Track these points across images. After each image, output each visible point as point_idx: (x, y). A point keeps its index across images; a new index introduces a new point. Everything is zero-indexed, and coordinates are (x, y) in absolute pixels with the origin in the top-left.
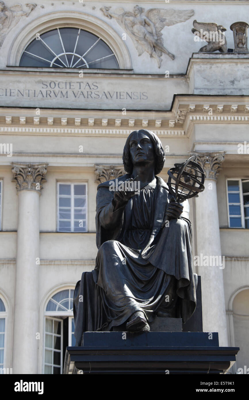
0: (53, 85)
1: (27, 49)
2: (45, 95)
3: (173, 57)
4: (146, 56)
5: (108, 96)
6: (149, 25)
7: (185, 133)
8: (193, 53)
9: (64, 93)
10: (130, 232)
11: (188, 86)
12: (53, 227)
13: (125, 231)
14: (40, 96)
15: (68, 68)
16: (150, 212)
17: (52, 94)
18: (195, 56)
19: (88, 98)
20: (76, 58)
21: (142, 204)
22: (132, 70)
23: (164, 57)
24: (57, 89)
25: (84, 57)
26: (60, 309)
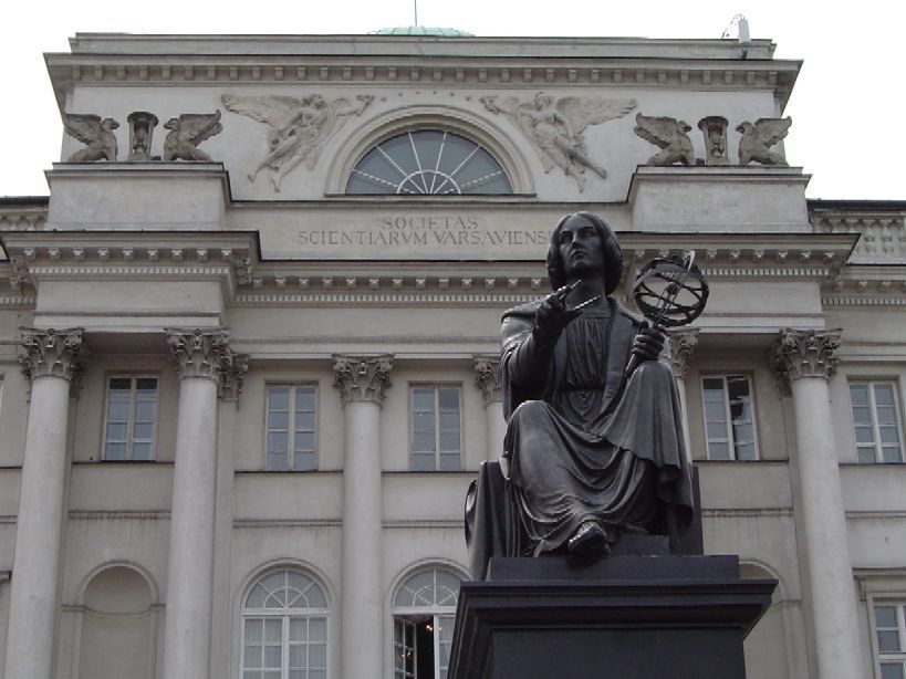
0: (401, 224)
1: (359, 166)
2: (388, 242)
3: (603, 175)
4: (558, 173)
5: (496, 240)
6: (561, 123)
7: (627, 298)
8: (639, 166)
9: (420, 235)
10: (564, 397)
11: (632, 220)
12: (403, 465)
13: (555, 392)
14: (380, 242)
15: (426, 195)
16: (599, 356)
17: (400, 238)
18: (641, 171)
19: (460, 243)
20: (440, 179)
21: (584, 344)
22: (535, 196)
23: (589, 174)
24: (408, 231)
25: (454, 177)
26: (419, 603)
